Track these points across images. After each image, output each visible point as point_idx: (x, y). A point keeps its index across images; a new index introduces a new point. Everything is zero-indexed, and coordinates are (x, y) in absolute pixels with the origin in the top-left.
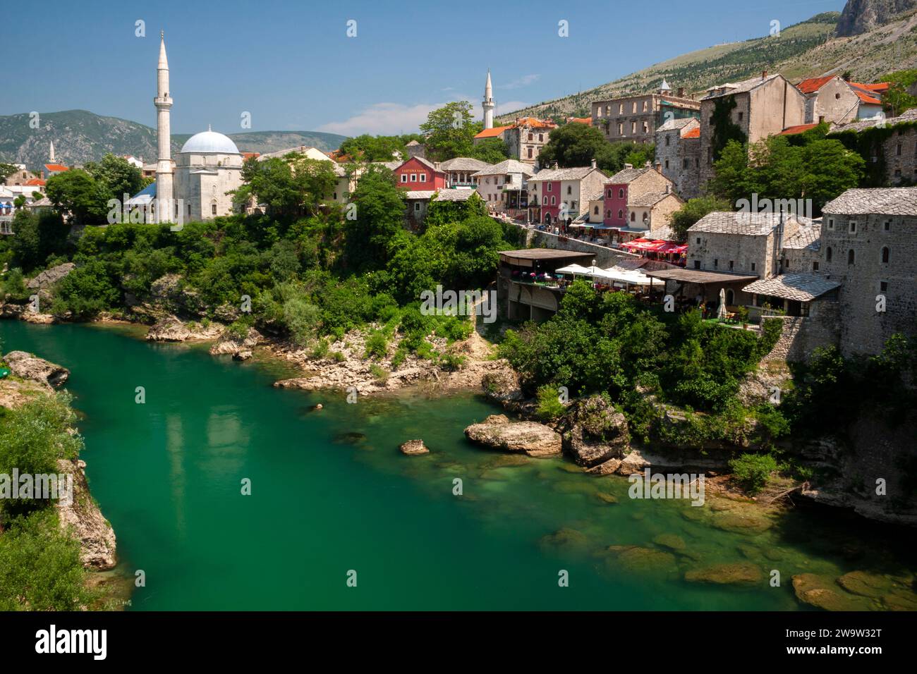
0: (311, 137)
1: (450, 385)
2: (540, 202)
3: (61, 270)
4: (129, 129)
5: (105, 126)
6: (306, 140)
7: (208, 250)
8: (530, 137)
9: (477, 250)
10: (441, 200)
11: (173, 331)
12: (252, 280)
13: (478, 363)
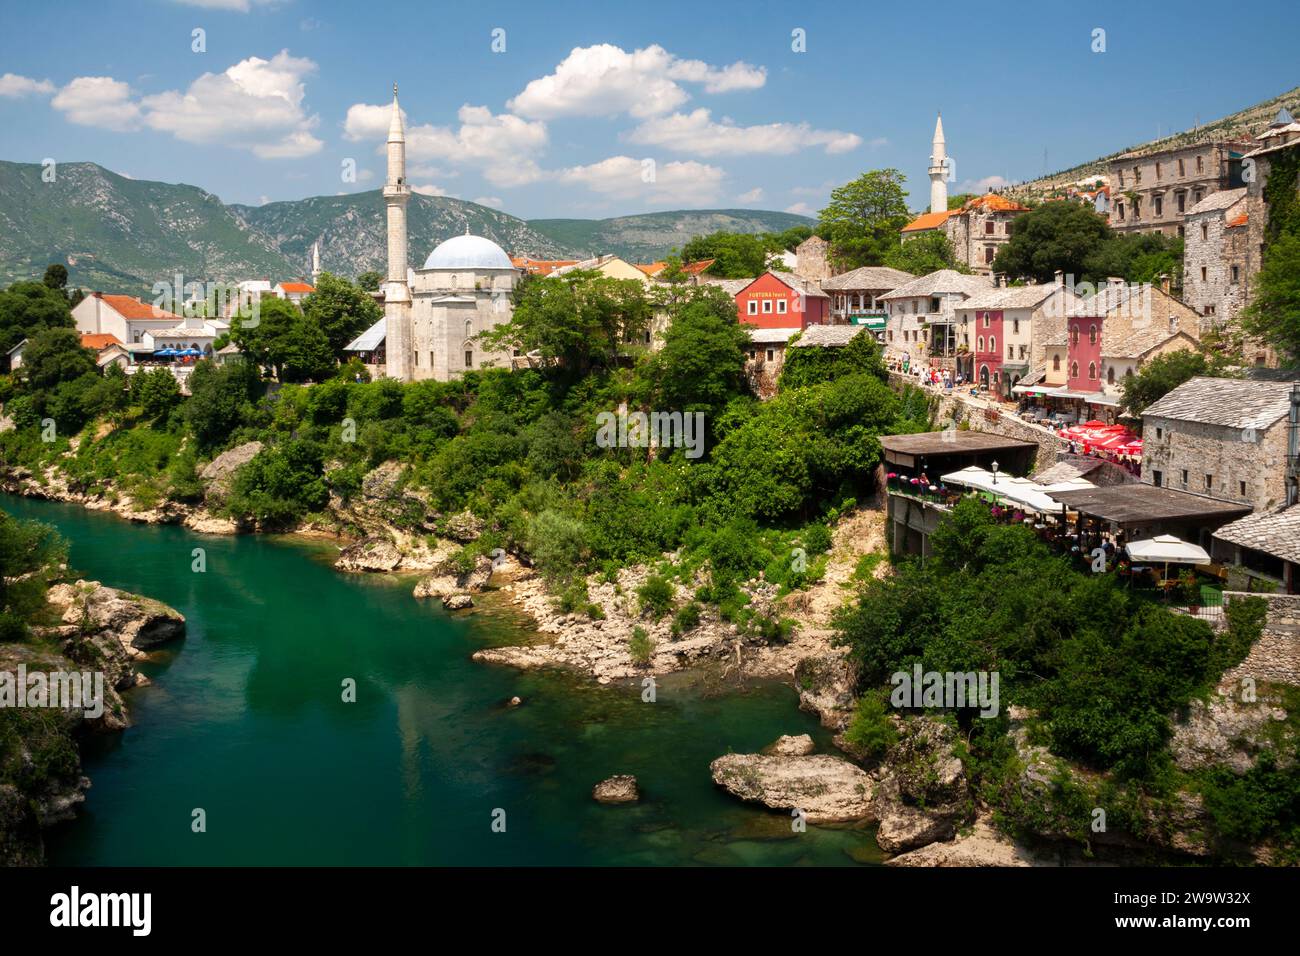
0: (746, 219)
1: (759, 670)
2: (972, 348)
3: (244, 453)
4: (466, 213)
5: (429, 210)
6: (738, 224)
7: (444, 426)
8: (990, 228)
9: (849, 432)
10: (805, 344)
11: (375, 554)
12: (503, 476)
13: (815, 633)
